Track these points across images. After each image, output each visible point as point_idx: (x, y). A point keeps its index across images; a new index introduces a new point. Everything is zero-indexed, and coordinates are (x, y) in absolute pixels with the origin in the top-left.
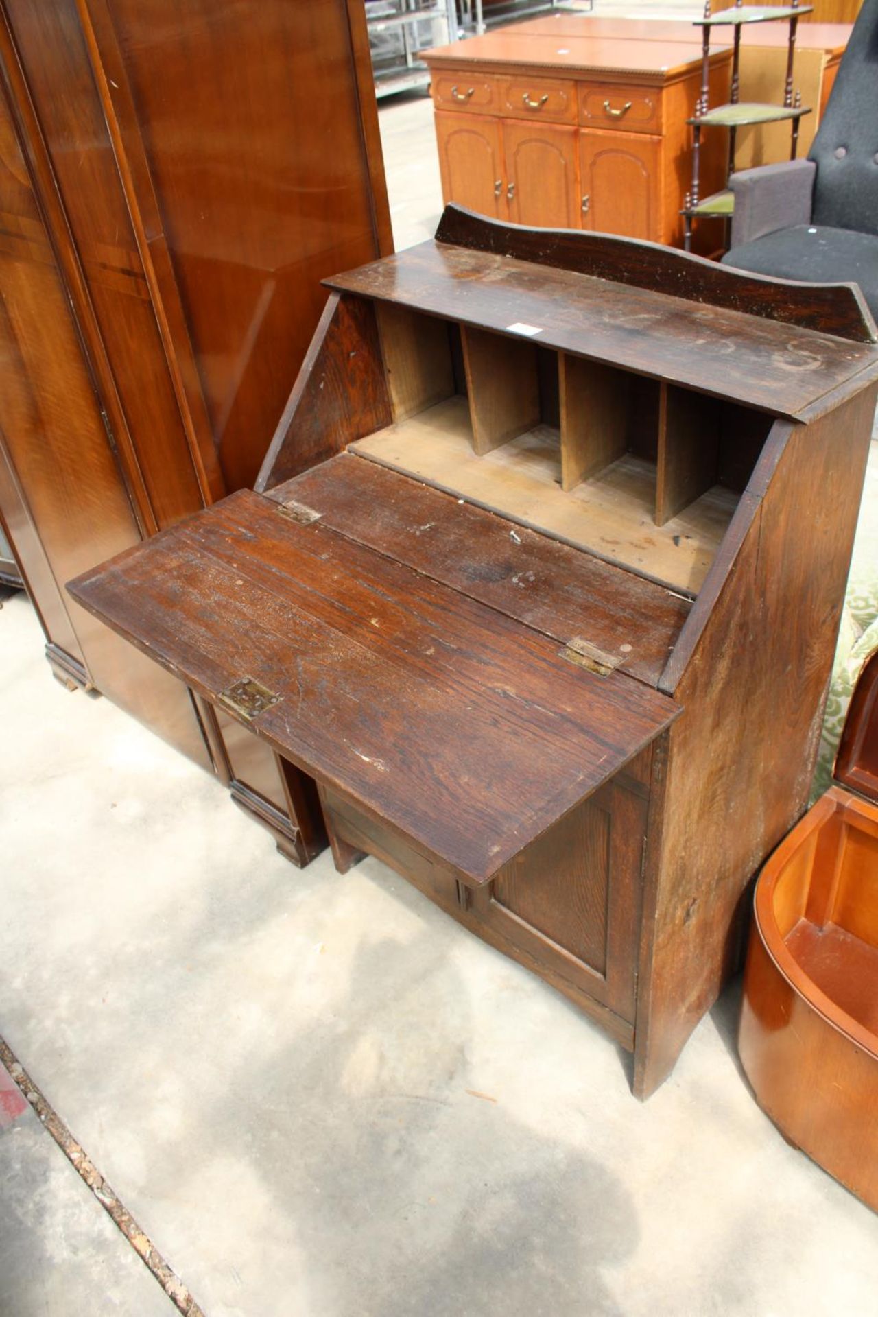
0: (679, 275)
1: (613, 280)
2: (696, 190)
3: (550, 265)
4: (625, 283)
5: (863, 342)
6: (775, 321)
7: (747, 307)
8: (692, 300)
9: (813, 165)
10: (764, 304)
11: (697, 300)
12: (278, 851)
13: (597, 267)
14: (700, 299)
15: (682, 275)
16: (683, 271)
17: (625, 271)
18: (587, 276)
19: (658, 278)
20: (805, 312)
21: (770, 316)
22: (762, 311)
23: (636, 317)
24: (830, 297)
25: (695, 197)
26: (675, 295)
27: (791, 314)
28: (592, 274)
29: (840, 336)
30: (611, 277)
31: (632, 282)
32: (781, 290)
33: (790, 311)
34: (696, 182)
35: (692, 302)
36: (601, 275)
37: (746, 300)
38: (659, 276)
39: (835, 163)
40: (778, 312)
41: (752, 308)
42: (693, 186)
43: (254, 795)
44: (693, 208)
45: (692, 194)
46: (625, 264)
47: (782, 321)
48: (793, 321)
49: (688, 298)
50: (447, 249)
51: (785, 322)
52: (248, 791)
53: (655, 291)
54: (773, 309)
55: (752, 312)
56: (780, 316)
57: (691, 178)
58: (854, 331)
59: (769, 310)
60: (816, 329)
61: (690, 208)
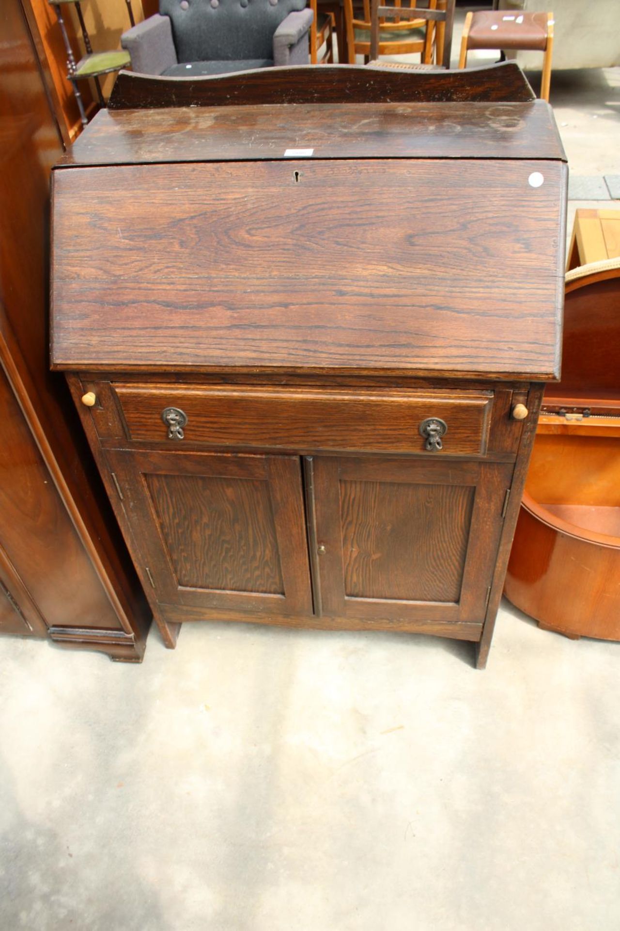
0: (368, 85)
1: (303, 103)
2: (72, 58)
3: (238, 104)
4: (316, 102)
5: (526, 101)
6: (454, 103)
7: (430, 96)
8: (380, 102)
9: (167, 18)
10: (444, 92)
11: (386, 102)
12: (114, 661)
13: (287, 95)
14: (388, 100)
15: (370, 84)
16: (371, 81)
17: (315, 93)
18: (279, 105)
19: (347, 91)
20: (480, 89)
21: (449, 99)
22: (443, 98)
23: (361, 124)
24: (499, 74)
25: (73, 63)
26: (364, 102)
27: (467, 94)
28: (282, 102)
29: (508, 101)
30: (301, 101)
31: (322, 100)
32: (459, 77)
33: (467, 92)
34: (70, 52)
35: (381, 104)
36: (290, 102)
37: (428, 91)
38: (348, 90)
39: (183, 13)
40: (456, 94)
41: (434, 96)
42: (69, 55)
43: (77, 630)
44: (75, 73)
45: (71, 62)
46: (315, 87)
47: (460, 101)
48: (469, 99)
49: (376, 102)
50: (118, 115)
51: (464, 101)
52: (70, 629)
53: (345, 103)
54: (452, 94)
55: (434, 100)
56: (458, 98)
57: (66, 49)
58: (519, 95)
59: (449, 95)
60: (488, 100)
61: (73, 73)
